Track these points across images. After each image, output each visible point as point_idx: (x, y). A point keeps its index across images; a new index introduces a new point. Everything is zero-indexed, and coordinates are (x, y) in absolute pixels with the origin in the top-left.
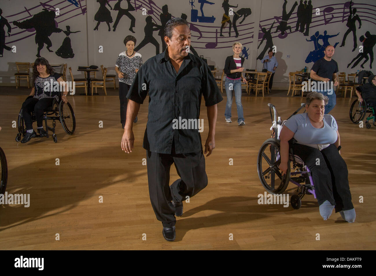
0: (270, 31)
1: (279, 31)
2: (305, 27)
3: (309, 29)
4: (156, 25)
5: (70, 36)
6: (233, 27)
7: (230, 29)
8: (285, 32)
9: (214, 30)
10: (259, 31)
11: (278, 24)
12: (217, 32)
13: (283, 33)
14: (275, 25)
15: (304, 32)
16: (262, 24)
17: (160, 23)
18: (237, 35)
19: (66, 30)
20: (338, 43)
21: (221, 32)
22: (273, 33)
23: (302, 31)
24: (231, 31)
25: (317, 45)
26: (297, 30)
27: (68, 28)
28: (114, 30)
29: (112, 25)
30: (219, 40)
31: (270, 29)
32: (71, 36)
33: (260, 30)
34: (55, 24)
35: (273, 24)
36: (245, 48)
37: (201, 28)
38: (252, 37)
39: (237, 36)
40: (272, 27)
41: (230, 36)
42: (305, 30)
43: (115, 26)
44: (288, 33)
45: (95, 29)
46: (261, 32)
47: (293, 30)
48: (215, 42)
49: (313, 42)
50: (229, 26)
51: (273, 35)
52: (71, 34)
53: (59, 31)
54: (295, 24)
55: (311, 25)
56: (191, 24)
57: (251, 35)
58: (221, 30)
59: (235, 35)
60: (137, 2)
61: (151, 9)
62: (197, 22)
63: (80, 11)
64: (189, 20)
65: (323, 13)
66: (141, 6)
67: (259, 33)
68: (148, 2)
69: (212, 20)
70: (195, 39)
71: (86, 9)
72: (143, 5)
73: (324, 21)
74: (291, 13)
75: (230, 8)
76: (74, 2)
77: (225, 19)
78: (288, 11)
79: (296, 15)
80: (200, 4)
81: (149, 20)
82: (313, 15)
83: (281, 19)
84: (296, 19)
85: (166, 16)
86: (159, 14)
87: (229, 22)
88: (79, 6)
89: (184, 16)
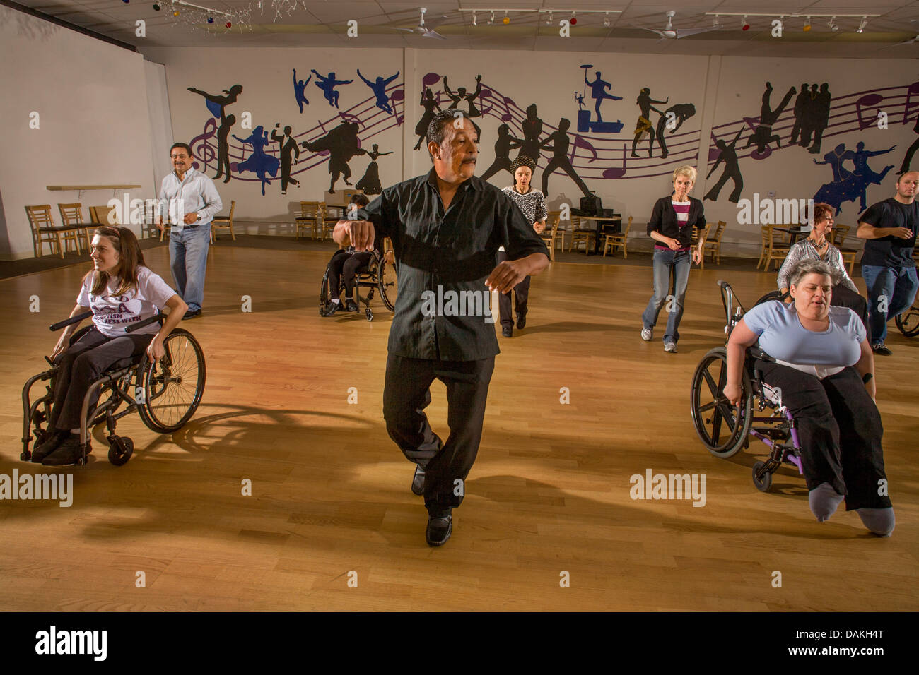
0: (733, 144)
1: (753, 146)
2: (813, 136)
3: (822, 139)
4: (515, 139)
5: (377, 161)
6: (657, 139)
7: (651, 144)
8: (766, 147)
9: (620, 145)
10: (711, 146)
11: (751, 132)
12: (625, 150)
13: (761, 149)
14: (744, 134)
15: (811, 145)
16: (716, 132)
17: (521, 136)
18: (665, 154)
19: (373, 151)
20: (893, 166)
21: (634, 149)
22: (739, 149)
23: (804, 143)
24: (653, 147)
25: (838, 171)
26: (793, 142)
27: (375, 147)
30: (629, 164)
31: (735, 141)
32: (379, 160)
33: (713, 143)
34: (356, 142)
35: (740, 132)
37: (595, 144)
38: (696, 157)
39: (664, 156)
40: (738, 138)
41: (651, 156)
42: (812, 142)
44: (772, 148)
45: (415, 149)
46: (715, 147)
47: (783, 142)
48: (622, 167)
49: (829, 165)
50: (649, 138)
51: (739, 153)
52: (379, 157)
53: (363, 152)
54: (789, 131)
55: (826, 132)
56: (577, 135)
57: (693, 154)
58: (634, 145)
59: (662, 154)
60: (485, 102)
61: (508, 111)
62: (588, 131)
63: (394, 120)
64: (573, 128)
65: (855, 106)
66: (491, 108)
67: (710, 149)
68: (502, 100)
69: (616, 127)
70: (585, 162)
71: (403, 117)
72: (495, 107)
73: (858, 122)
74: (780, 109)
75: (652, 105)
76: (386, 107)
77: (642, 125)
78: (773, 106)
79: (791, 113)
80: (596, 99)
81: (503, 130)
82: (831, 113)
83: (758, 122)
84: (793, 122)
85: (532, 123)
86: (522, 120)
87: (650, 130)
88: (393, 113)
89: (565, 123)
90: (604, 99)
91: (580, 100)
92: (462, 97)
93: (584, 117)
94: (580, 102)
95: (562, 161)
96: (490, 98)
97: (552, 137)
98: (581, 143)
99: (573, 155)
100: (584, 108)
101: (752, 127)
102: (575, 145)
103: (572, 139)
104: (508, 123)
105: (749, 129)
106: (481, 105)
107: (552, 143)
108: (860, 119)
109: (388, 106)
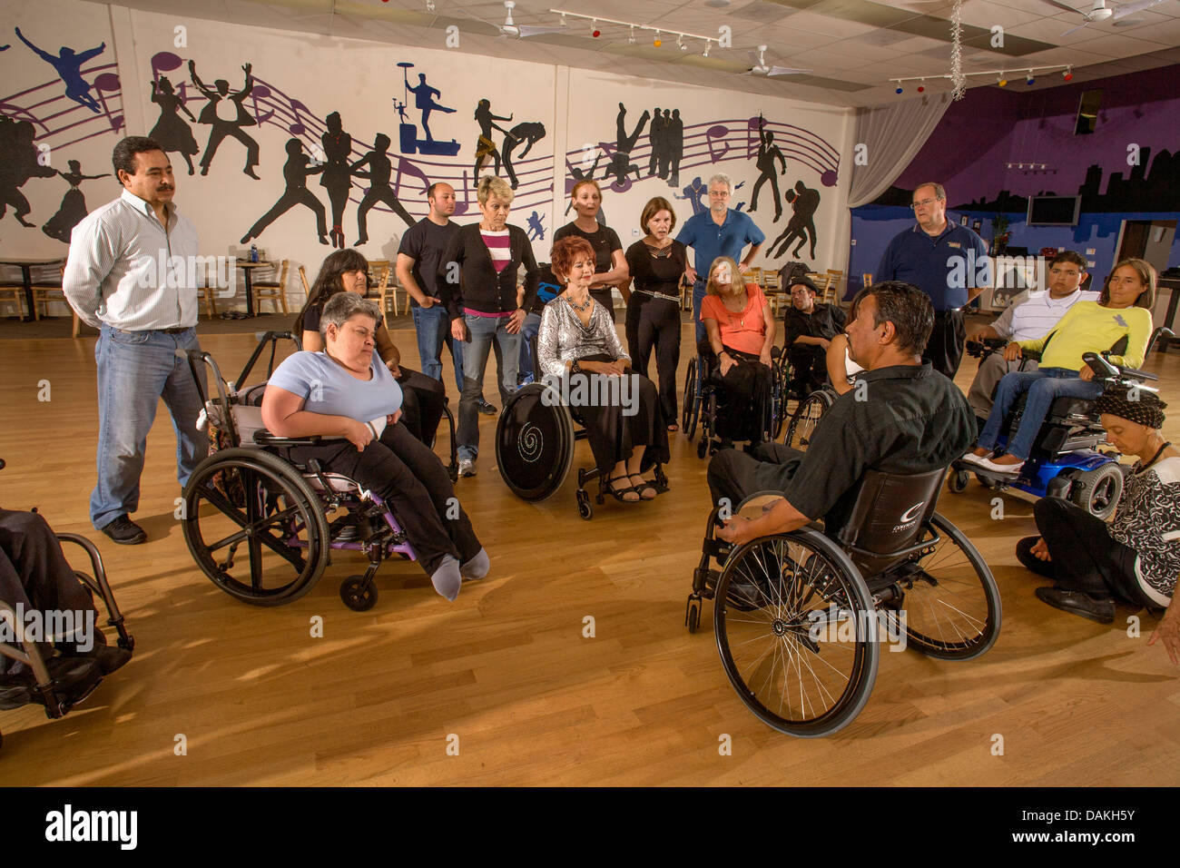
0: (591, 174)
1: (612, 176)
2: (670, 167)
3: (680, 171)
4: (314, 161)
5: (81, 188)
6: (504, 165)
7: (497, 171)
8: (625, 178)
9: (459, 172)
11: (608, 160)
12: (465, 178)
13: (621, 181)
14: (601, 162)
15: (669, 177)
16: (572, 159)
18: (515, 184)
19: (70, 172)
20: (744, 203)
21: (476, 178)
23: (663, 175)
24: (500, 175)
25: (698, 207)
26: (651, 174)
27: (75, 165)
28: (204, 173)
29: (197, 159)
31: (592, 170)
33: (569, 172)
34: (32, 154)
35: (597, 160)
36: (535, 214)
37: (426, 170)
38: (552, 188)
39: (514, 187)
40: (595, 167)
42: (670, 174)
43: (206, 163)
46: (572, 177)
47: (644, 173)
49: (689, 200)
50: (493, 164)
51: (600, 184)
52: (83, 181)
53: (49, 172)
54: (647, 161)
55: (682, 163)
56: (401, 158)
57: (547, 184)
58: (476, 173)
60: (260, 105)
61: (298, 120)
62: (415, 153)
63: (105, 123)
64: (395, 148)
65: (705, 136)
66: (272, 114)
68: (288, 103)
69: (451, 148)
70: (415, 194)
71: (121, 119)
72: (277, 112)
73: (710, 155)
74: (636, 135)
75: (493, 121)
76: (87, 100)
77: (484, 146)
78: (629, 133)
79: (647, 141)
80: (422, 111)
81: (294, 147)
82: (686, 142)
83: (614, 148)
84: (649, 150)
85: (336, 139)
86: (321, 134)
87: (494, 153)
89: (383, 141)
90: (432, 111)
91: (401, 109)
92: (224, 95)
93: (407, 132)
94: (401, 112)
95: (382, 192)
96: (267, 99)
97: (366, 159)
98: (406, 168)
99: (398, 184)
100: (407, 122)
101: (609, 155)
102: (400, 171)
103: (395, 163)
104: (300, 137)
105: (606, 156)
106: (256, 107)
107: (367, 167)
108: (713, 152)
109: (90, 98)
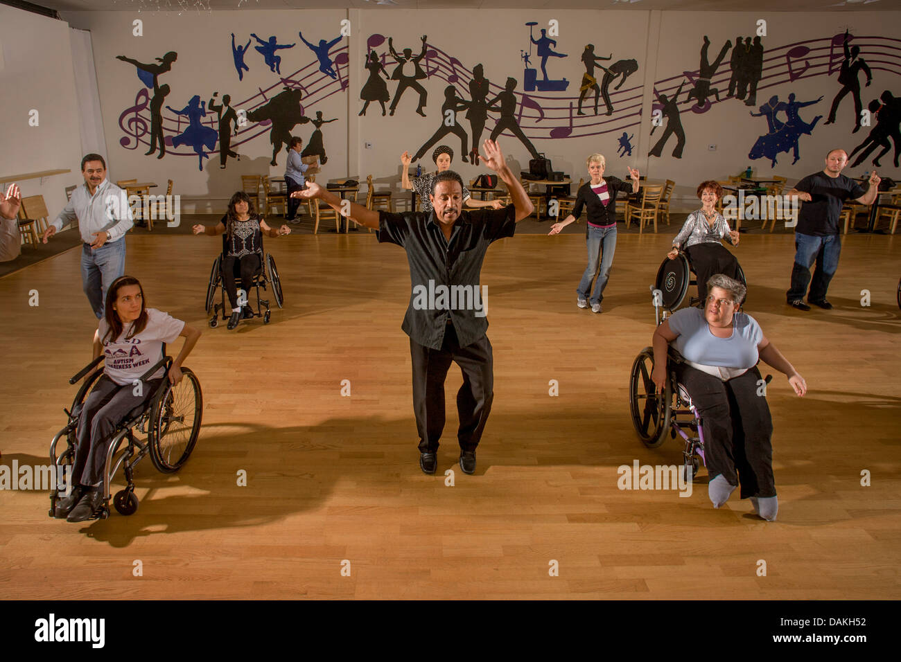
0: (675, 99)
1: (693, 100)
2: (748, 88)
3: (757, 92)
4: (462, 101)
5: (321, 129)
6: (602, 96)
7: (596, 101)
8: (705, 100)
9: (566, 104)
10: (654, 101)
11: (691, 86)
12: (571, 108)
13: (701, 103)
14: (684, 89)
15: (747, 98)
16: (658, 87)
17: (468, 98)
18: (610, 111)
19: (316, 119)
20: (821, 117)
21: (580, 107)
22: (681, 103)
23: (741, 96)
24: (599, 104)
25: (773, 123)
26: (730, 95)
27: (319, 114)
28: (392, 114)
29: (388, 105)
30: (576, 122)
31: (676, 96)
32: (323, 128)
33: (656, 98)
34: (299, 109)
35: (681, 87)
36: (625, 134)
37: (542, 103)
38: (640, 113)
39: (609, 114)
40: (679, 92)
41: (596, 114)
42: (748, 95)
43: (393, 107)
44: (711, 101)
45: (360, 114)
46: (658, 103)
47: (722, 95)
48: (569, 126)
49: (765, 117)
50: (594, 95)
51: (680, 108)
52: (323, 124)
53: (306, 120)
55: (760, 84)
56: (524, 95)
57: (637, 110)
58: (580, 103)
59: (607, 111)
60: (430, 63)
61: (454, 72)
62: (534, 90)
63: (338, 85)
64: (520, 88)
65: (785, 58)
66: (437, 69)
67: (653, 105)
68: (449, 61)
69: (562, 85)
70: (532, 123)
71: (347, 81)
72: (441, 68)
73: (789, 74)
74: (717, 64)
75: (596, 61)
76: (330, 72)
77: (587, 82)
78: (711, 60)
79: (728, 67)
80: (541, 57)
81: (450, 92)
82: (765, 65)
83: (697, 76)
84: (729, 75)
85: (479, 84)
86: (468, 81)
87: (595, 87)
88: (337, 77)
89: (511, 83)
90: (549, 57)
91: (526, 58)
92: (408, 59)
93: (530, 74)
94: (526, 60)
95: (509, 122)
96: (436, 59)
97: (499, 97)
98: (528, 102)
99: (520, 115)
100: (530, 67)
101: (692, 81)
102: (522, 105)
103: (519, 99)
104: (455, 84)
105: (689, 83)
106: (427, 66)
107: (499, 104)
108: (790, 71)
109: (331, 70)
